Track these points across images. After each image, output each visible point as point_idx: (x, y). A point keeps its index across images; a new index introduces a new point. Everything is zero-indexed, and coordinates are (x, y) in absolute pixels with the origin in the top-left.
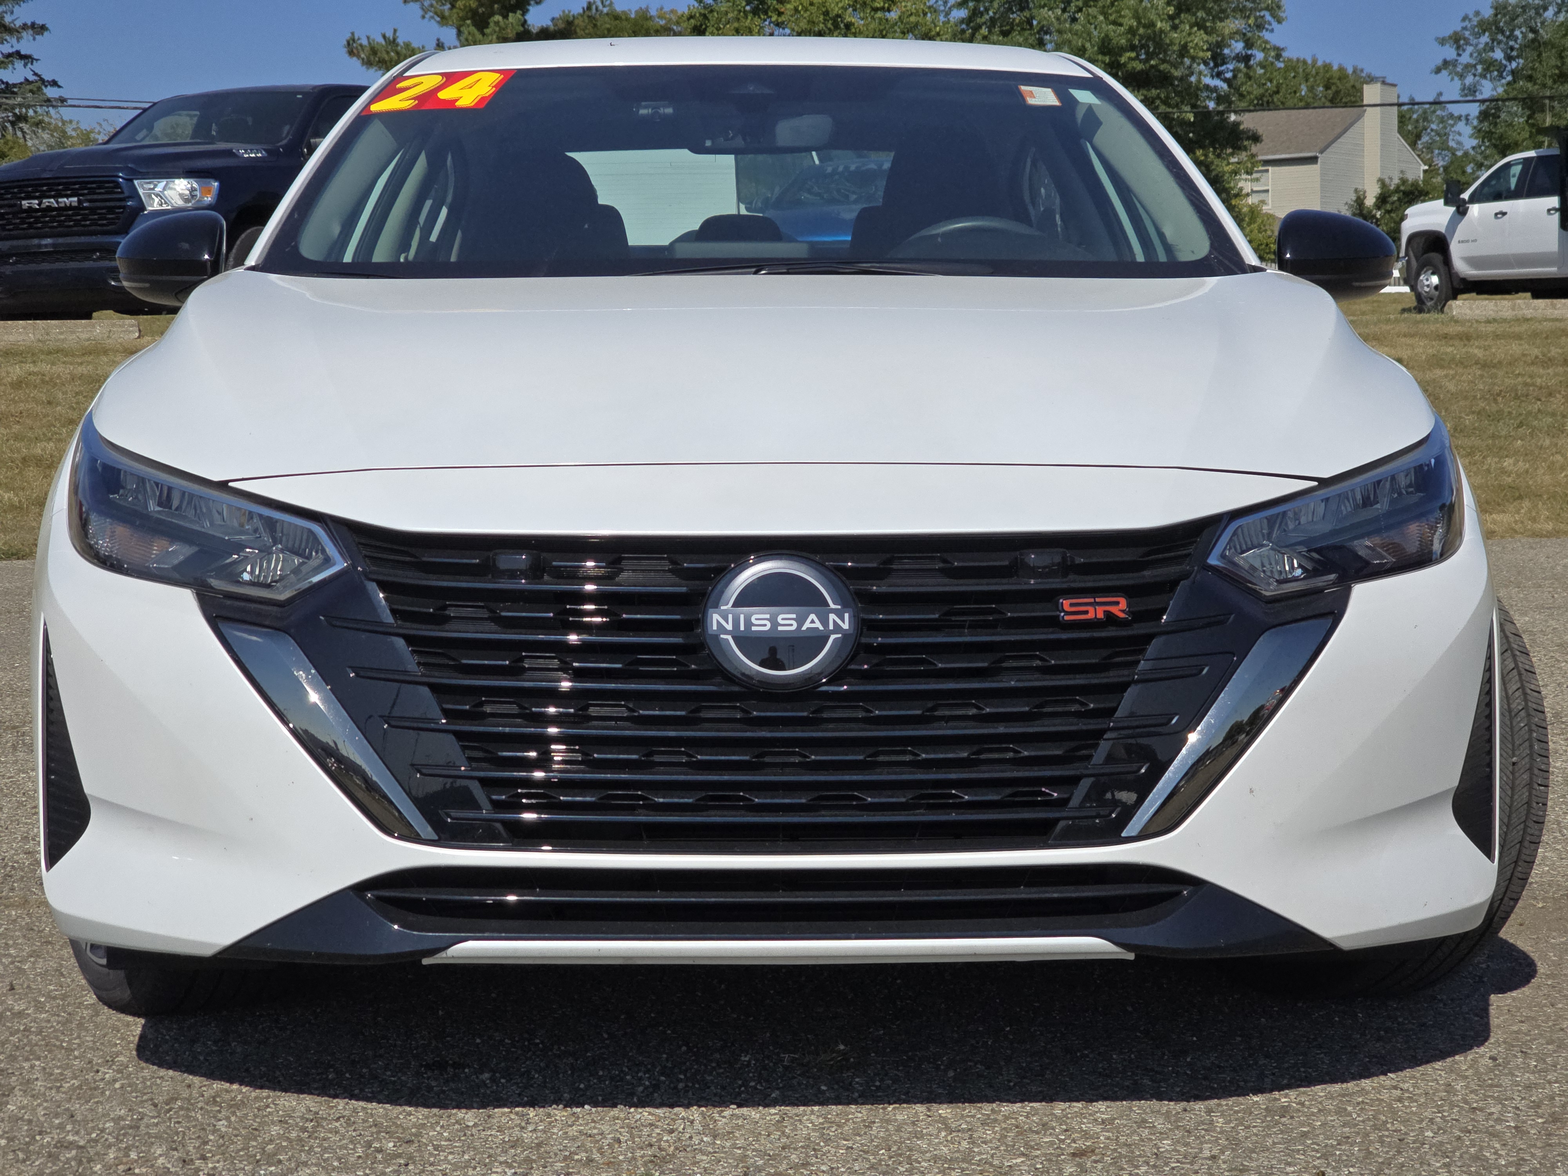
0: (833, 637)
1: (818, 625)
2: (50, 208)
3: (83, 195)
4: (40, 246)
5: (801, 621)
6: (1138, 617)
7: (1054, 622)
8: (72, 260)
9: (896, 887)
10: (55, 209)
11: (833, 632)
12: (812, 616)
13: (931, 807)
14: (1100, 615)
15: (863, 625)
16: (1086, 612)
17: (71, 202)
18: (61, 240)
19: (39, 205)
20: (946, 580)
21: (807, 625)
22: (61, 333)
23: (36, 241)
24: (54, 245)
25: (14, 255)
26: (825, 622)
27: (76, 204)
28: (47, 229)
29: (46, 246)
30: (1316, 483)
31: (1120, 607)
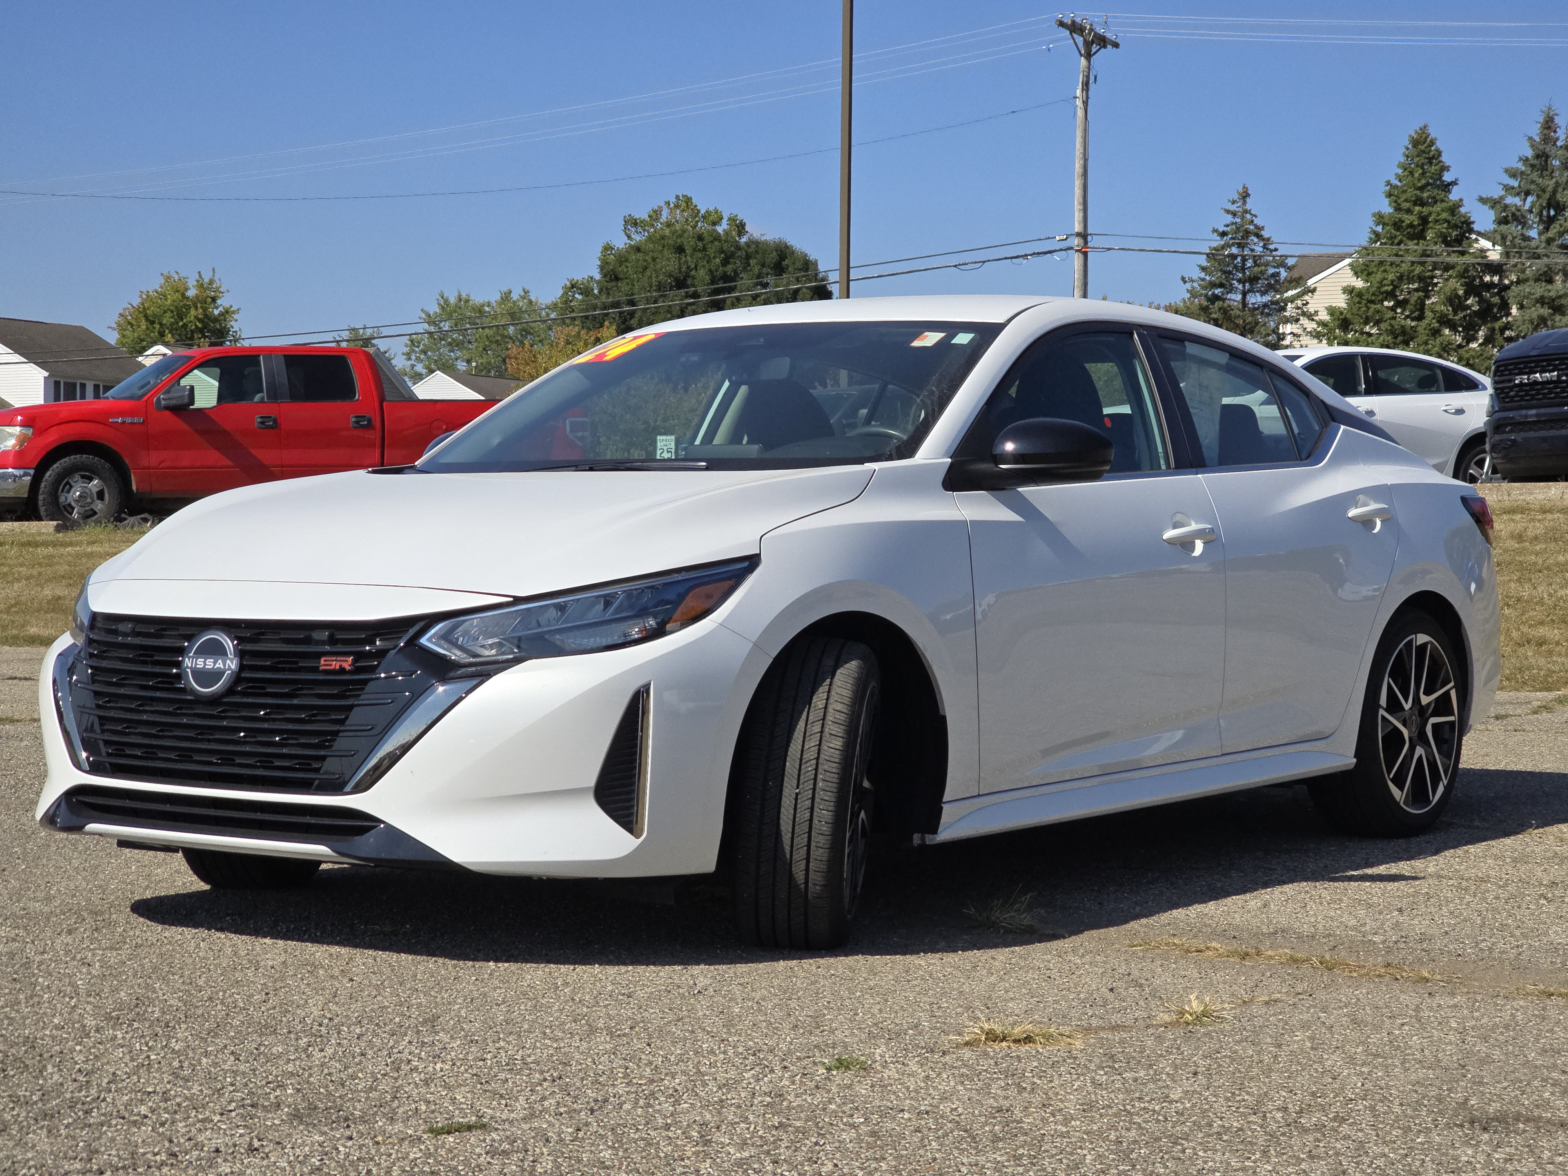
0: (228, 672)
1: (222, 666)
2: (1536, 383)
3: (1562, 370)
4: (1526, 416)
5: (215, 663)
6: (357, 670)
7: (315, 670)
8: (1552, 428)
9: (256, 811)
10: (1540, 383)
11: (228, 670)
12: (220, 661)
13: (265, 768)
14: (338, 667)
15: (242, 667)
16: (331, 665)
17: (1552, 376)
18: (1542, 411)
19: (1528, 379)
20: (284, 645)
21: (217, 665)
22: (1521, 494)
23: (1524, 412)
24: (1537, 415)
25: (1510, 424)
26: (225, 665)
27: (1555, 379)
28: (1534, 402)
29: (1531, 416)
30: (511, 599)
31: (347, 663)
